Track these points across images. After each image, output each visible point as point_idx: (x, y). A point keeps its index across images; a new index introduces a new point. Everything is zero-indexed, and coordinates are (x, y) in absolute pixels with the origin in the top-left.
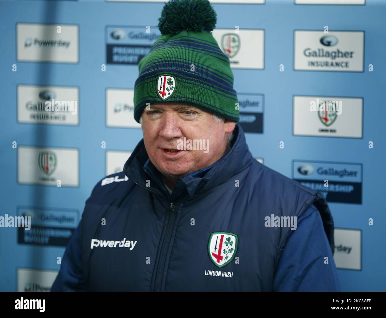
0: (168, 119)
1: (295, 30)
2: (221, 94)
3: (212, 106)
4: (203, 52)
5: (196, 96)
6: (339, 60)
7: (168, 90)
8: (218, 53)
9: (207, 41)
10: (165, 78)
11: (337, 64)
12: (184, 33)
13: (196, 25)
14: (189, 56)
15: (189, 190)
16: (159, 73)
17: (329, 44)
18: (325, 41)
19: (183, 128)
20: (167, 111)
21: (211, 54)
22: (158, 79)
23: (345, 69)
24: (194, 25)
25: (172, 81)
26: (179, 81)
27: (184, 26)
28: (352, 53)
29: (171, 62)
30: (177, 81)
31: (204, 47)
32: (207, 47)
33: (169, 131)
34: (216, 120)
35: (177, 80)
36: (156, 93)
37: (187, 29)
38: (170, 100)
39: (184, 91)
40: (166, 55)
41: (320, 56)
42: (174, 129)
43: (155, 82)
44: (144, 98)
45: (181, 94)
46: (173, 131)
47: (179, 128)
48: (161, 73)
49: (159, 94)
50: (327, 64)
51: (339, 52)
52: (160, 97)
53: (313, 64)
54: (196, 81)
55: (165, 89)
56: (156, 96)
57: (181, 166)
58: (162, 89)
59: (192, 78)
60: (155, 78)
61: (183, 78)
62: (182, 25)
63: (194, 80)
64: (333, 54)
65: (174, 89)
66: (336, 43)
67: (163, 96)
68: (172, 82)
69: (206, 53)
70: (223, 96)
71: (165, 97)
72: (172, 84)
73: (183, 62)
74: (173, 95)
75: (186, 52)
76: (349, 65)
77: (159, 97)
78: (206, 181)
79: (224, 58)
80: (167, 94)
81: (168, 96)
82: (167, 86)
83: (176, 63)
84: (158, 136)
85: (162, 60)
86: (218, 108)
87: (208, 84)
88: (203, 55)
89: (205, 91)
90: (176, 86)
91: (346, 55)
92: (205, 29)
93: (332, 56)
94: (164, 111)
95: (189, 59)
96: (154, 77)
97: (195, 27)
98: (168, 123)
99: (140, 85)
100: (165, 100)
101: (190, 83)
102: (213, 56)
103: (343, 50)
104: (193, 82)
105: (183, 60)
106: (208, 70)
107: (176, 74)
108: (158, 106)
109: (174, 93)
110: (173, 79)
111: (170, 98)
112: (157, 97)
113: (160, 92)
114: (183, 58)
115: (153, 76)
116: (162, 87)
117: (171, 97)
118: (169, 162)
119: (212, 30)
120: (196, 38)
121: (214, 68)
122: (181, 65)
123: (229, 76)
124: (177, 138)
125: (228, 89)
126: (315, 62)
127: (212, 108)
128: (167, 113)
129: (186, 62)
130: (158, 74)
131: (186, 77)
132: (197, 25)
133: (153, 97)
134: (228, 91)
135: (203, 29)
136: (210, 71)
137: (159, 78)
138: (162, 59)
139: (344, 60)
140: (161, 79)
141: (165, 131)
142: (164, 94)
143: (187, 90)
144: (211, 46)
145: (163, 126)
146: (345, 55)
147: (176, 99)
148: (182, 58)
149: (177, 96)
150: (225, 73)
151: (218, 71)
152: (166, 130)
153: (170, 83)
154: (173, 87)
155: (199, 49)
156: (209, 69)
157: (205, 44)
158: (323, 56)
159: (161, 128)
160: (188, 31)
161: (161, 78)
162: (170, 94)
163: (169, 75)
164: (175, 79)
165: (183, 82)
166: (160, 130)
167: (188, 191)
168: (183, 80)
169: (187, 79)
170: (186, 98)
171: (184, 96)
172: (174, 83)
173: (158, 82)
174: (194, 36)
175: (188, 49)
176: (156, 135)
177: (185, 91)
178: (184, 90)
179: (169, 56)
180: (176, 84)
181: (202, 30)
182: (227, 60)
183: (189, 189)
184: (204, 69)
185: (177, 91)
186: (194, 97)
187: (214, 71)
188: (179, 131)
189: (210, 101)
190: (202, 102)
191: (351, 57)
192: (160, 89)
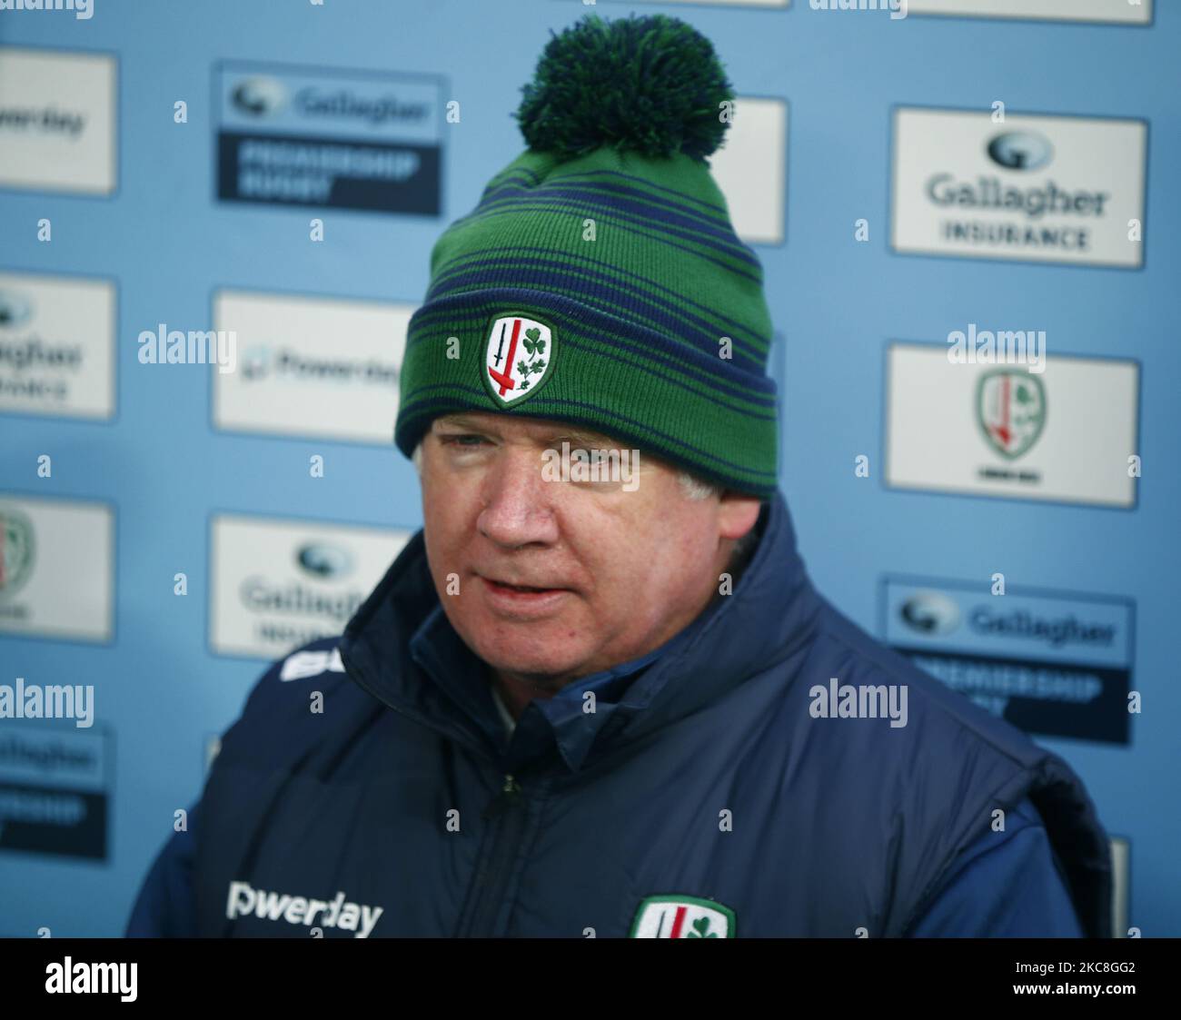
0: (511, 475)
1: (898, 106)
2: (715, 400)
3: (678, 442)
4: (666, 236)
5: (623, 405)
6: (1053, 221)
7: (523, 369)
8: (724, 243)
9: (688, 197)
10: (517, 325)
11: (1048, 237)
12: (606, 159)
13: (652, 133)
14: (615, 249)
15: (564, 749)
16: (498, 305)
17: (1017, 162)
18: (1006, 151)
19: (565, 512)
20: (512, 443)
21: (698, 247)
22: (492, 327)
23: (1074, 255)
24: (645, 131)
25: (542, 337)
26: (567, 342)
27: (609, 132)
28: (1100, 199)
29: (546, 269)
30: (559, 341)
31: (672, 218)
32: (684, 218)
33: (515, 518)
34: (690, 493)
35: (560, 338)
36: (478, 377)
37: (621, 143)
38: (528, 408)
39: (581, 380)
40: (531, 239)
41: (985, 203)
42: (529, 513)
43: (481, 334)
44: (434, 387)
45: (571, 390)
46: (526, 518)
47: (552, 510)
48: (506, 305)
49: (488, 380)
50: (1009, 234)
51: (1054, 191)
52: (494, 391)
53: (958, 231)
54: (628, 348)
55: (515, 366)
56: (480, 387)
57: (544, 645)
58: (503, 363)
59: (615, 337)
60: (482, 322)
61: (583, 333)
62: (601, 127)
63: (623, 346)
64: (1035, 200)
65: (544, 369)
66: (1045, 161)
67: (502, 392)
68: (543, 343)
69: (680, 241)
70: (722, 407)
71: (510, 396)
72: (541, 352)
73: (591, 273)
74: (538, 393)
75: (606, 233)
76: (1092, 240)
77: (488, 391)
78: (627, 717)
79: (741, 265)
80: (517, 385)
81: (522, 392)
82: (522, 354)
83: (564, 272)
84: (474, 530)
85: (515, 255)
86: (699, 452)
87: (674, 362)
88: (669, 249)
89: (660, 387)
90: (555, 359)
91: (1081, 203)
92: (686, 149)
93: (1030, 204)
94: (502, 439)
95: (614, 260)
96: (477, 316)
97: (650, 138)
98: (510, 490)
99: (425, 336)
100: (510, 408)
101: (604, 353)
102: (701, 255)
103: (1070, 186)
104: (617, 351)
105: (590, 263)
106: (676, 309)
107: (558, 315)
108: (481, 421)
109: (544, 384)
110: (546, 334)
111: (528, 400)
112: (483, 390)
113: (495, 375)
114: (591, 257)
115: (476, 313)
116: (502, 355)
117: (531, 398)
118: (505, 625)
119: (710, 151)
120: (648, 183)
121: (700, 300)
122: (581, 282)
123: (753, 334)
124: (540, 544)
125: (745, 382)
126: (967, 227)
127: (678, 450)
128: (514, 450)
129: (601, 271)
130: (491, 308)
131: (595, 330)
132: (658, 132)
133: (468, 389)
134: (744, 390)
135: (679, 146)
136: (685, 314)
137: (494, 322)
138: (517, 251)
139: (1073, 221)
140: (502, 326)
141: (500, 516)
142: (506, 384)
143: (593, 378)
144: (700, 215)
145: (491, 498)
146: (1076, 203)
147: (548, 409)
148: (586, 255)
149: (553, 396)
150: (742, 322)
151: (716, 314)
152: (502, 514)
153: (534, 344)
154: (541, 363)
155: (655, 227)
156: (681, 304)
157: (680, 207)
158: (998, 203)
159: (484, 504)
160: (621, 152)
161: (505, 325)
162: (530, 387)
163: (534, 317)
164: (552, 334)
165: (583, 348)
166: (481, 511)
167: (562, 752)
168: (581, 341)
169: (596, 337)
170: (587, 406)
171: (578, 400)
172: (547, 349)
173: (490, 334)
174: (641, 173)
175: (613, 222)
176: (464, 528)
177: (585, 380)
178: (582, 376)
179: (541, 243)
180: (557, 351)
181: (675, 153)
182: (753, 271)
183: (566, 745)
184: (664, 303)
185: (556, 376)
186: (616, 405)
187: (701, 314)
188: (549, 521)
189: (673, 423)
190: (641, 426)
191: (1099, 211)
192: (496, 365)
